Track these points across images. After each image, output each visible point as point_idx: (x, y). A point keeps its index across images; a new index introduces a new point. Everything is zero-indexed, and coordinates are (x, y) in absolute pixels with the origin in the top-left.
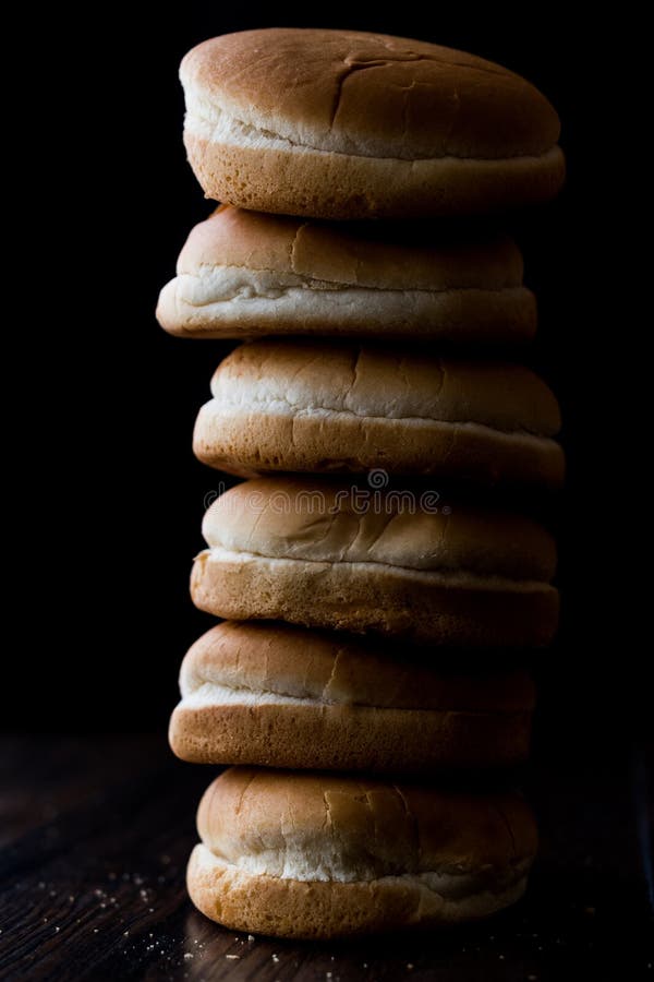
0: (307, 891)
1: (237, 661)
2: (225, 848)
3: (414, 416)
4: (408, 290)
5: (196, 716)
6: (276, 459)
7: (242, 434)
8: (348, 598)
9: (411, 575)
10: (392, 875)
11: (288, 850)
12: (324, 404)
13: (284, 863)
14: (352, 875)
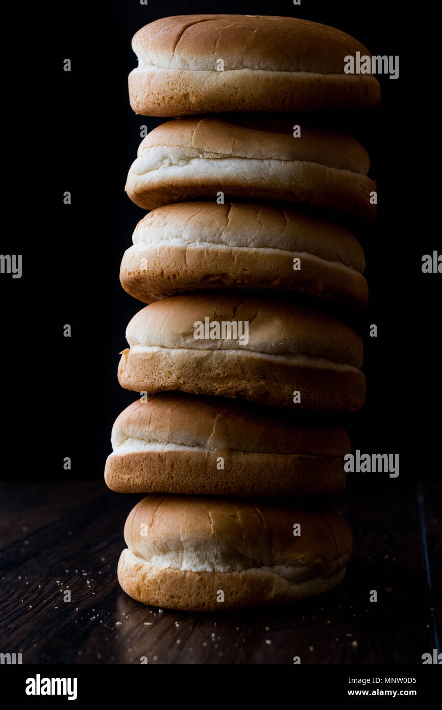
0: (198, 578)
1: (150, 423)
2: (143, 551)
3: (267, 247)
4: (267, 159)
5: (122, 460)
6: (174, 276)
7: (152, 261)
8: (224, 373)
9: (266, 357)
10: (254, 567)
11: (184, 550)
12: (207, 239)
13: (182, 560)
14: (228, 567)
